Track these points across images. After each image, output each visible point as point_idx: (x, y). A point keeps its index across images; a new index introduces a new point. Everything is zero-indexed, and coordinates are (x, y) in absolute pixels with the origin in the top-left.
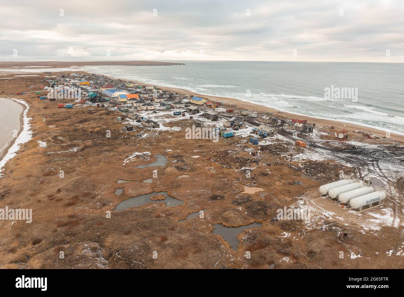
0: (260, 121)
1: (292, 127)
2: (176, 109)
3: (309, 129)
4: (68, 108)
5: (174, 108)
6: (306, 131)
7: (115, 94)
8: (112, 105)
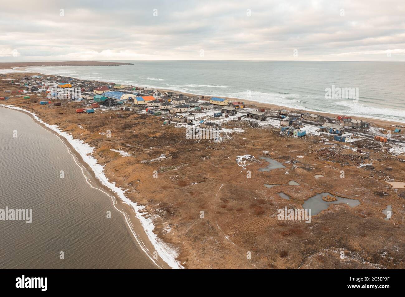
0: (308, 119)
1: (348, 124)
2: (207, 111)
3: (367, 126)
4: (90, 113)
5: (204, 110)
6: (364, 127)
7: (124, 97)
8: (139, 108)
